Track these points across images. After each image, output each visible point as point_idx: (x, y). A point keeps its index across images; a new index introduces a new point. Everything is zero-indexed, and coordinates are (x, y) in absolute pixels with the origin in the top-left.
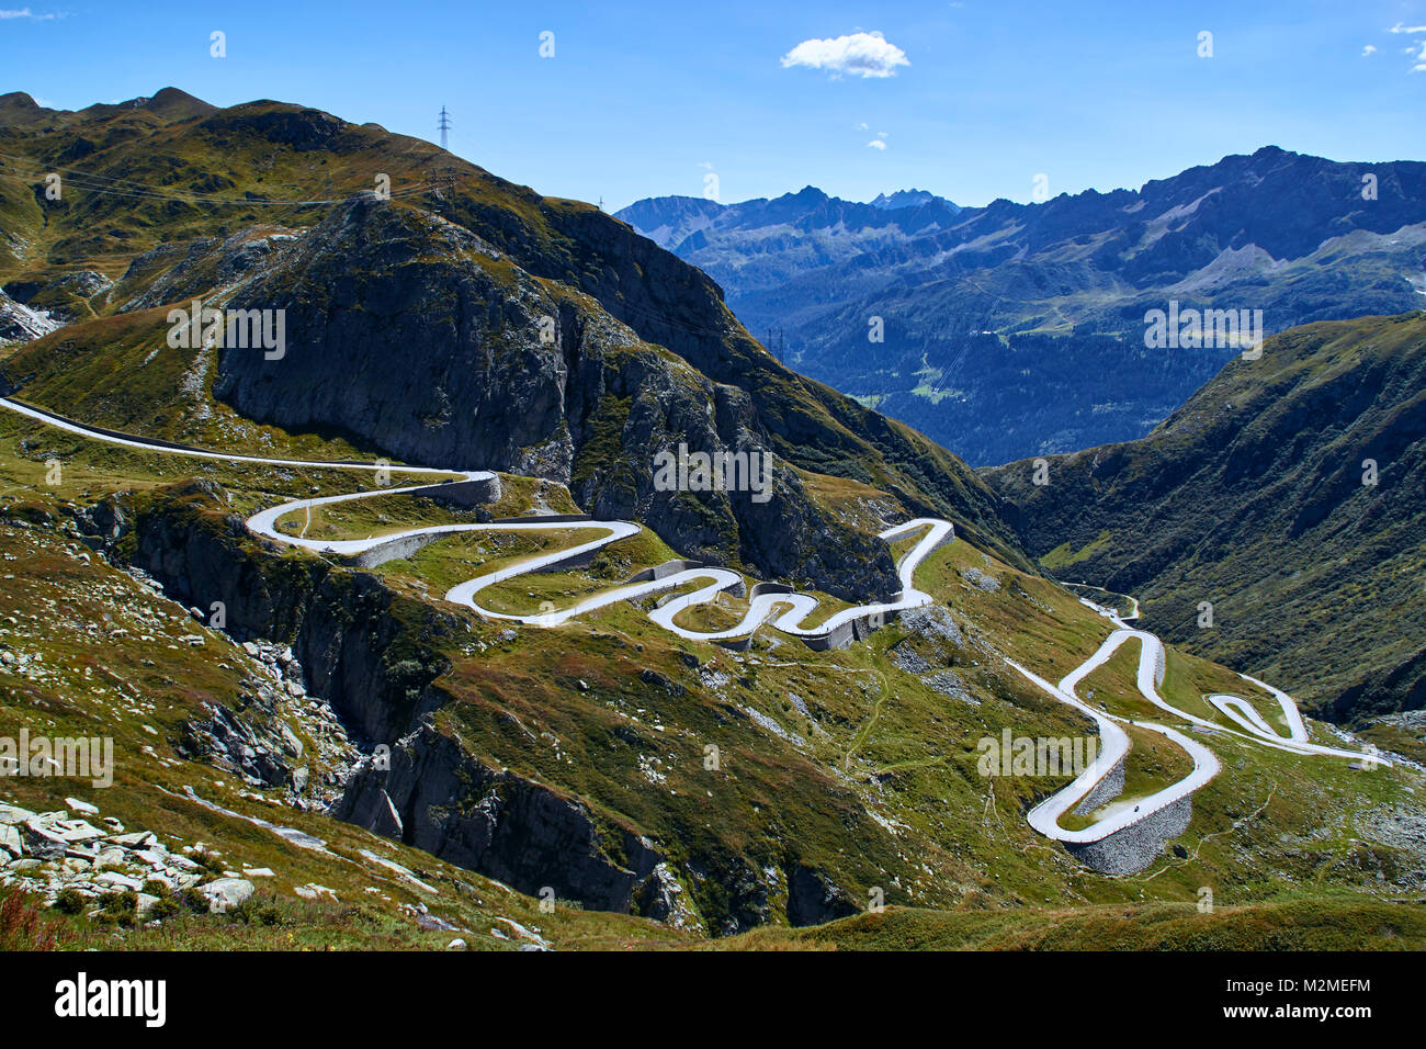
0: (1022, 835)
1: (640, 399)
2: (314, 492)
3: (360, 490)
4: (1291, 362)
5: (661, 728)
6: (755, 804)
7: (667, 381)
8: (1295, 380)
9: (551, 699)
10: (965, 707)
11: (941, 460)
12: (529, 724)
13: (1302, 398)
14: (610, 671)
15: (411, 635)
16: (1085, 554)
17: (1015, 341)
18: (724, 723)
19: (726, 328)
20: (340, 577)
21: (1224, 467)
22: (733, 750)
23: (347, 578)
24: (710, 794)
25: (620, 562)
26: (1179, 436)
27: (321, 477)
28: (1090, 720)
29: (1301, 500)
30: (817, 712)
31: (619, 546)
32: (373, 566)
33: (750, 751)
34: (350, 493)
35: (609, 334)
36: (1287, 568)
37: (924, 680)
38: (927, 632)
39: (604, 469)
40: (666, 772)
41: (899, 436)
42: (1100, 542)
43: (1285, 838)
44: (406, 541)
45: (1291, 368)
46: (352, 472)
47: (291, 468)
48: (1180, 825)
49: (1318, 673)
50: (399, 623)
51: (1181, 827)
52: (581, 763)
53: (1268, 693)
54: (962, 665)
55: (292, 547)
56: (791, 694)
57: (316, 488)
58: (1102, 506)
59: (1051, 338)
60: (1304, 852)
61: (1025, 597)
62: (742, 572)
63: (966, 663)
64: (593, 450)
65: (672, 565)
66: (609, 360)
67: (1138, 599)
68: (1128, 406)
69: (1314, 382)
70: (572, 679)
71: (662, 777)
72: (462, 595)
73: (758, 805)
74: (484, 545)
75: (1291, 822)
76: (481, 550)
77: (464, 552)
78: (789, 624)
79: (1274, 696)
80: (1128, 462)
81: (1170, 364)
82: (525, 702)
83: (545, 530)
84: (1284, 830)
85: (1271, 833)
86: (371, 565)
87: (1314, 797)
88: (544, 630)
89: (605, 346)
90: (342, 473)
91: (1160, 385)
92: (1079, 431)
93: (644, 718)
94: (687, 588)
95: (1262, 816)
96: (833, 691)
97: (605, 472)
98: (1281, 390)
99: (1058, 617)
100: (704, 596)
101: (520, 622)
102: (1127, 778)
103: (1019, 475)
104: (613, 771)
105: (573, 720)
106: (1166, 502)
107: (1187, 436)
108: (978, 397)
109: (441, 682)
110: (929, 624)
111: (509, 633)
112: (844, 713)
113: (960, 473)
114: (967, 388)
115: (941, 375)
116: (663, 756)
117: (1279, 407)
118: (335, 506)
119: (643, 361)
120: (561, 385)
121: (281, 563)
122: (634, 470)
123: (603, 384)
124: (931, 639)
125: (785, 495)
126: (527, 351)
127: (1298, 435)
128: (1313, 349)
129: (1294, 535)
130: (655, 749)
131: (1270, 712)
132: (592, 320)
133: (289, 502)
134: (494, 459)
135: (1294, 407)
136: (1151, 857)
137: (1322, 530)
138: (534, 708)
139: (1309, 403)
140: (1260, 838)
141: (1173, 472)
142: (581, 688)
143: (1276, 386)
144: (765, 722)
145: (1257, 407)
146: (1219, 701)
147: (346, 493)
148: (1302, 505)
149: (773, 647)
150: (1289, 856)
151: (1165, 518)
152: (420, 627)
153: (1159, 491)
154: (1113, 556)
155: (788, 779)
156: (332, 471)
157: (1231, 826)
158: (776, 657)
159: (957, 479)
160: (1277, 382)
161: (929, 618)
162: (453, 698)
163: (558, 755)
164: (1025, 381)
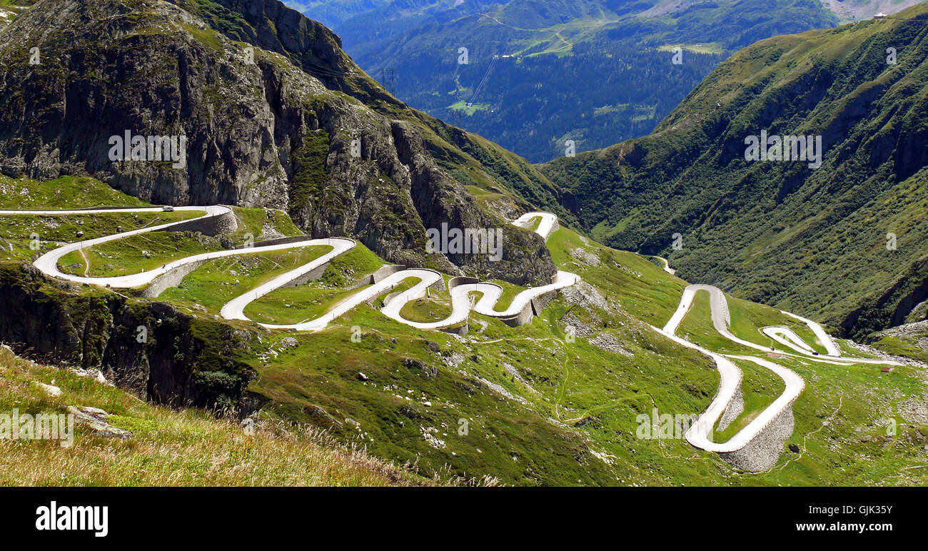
0: (688, 451)
1: (337, 137)
2: (79, 236)
3: (118, 231)
4: (761, 68)
5: (428, 403)
6: (512, 454)
7: (355, 120)
8: (766, 81)
9: (342, 391)
10: (624, 359)
11: (511, 163)
12: (334, 414)
13: (774, 94)
14: (378, 362)
15: (215, 351)
16: (621, 227)
17: (529, 62)
18: (472, 393)
19: (346, 70)
20: (137, 308)
21: (720, 152)
22: (485, 415)
23: (144, 308)
24: (479, 451)
25: (346, 271)
26: (683, 130)
27: (82, 223)
28: (708, 358)
29: (782, 173)
30: (527, 376)
31: (343, 259)
32: (157, 295)
33: (496, 413)
34: (111, 234)
35: (302, 85)
36: (780, 225)
37: (591, 342)
38: (583, 304)
39: (316, 196)
40: (443, 438)
41: (478, 146)
42: (631, 217)
43: (858, 429)
44: (175, 271)
45: (762, 72)
46: (108, 215)
47: (56, 218)
48: (788, 429)
49: (823, 303)
50: (202, 342)
51: (789, 431)
52: (380, 439)
53: (801, 322)
54: (613, 326)
55: (85, 285)
56: (506, 364)
57: (81, 233)
58: (630, 188)
59: (556, 57)
60: (873, 437)
61: (619, 267)
62: (440, 271)
63: (615, 325)
64: (304, 181)
65: (385, 270)
66: (306, 107)
67: (667, 259)
68: (623, 107)
69: (780, 83)
70: (353, 373)
71: (442, 443)
72: (233, 311)
73: (516, 454)
74: (235, 268)
75: (859, 416)
76: (233, 272)
77: (219, 276)
78: (486, 307)
79: (806, 324)
80: (646, 152)
81: (650, 73)
82: (323, 395)
83: (280, 251)
84: (856, 423)
85: (849, 427)
86: (156, 294)
87: (869, 396)
88: (316, 334)
89: (301, 94)
90: (101, 217)
91: (645, 90)
92: (586, 130)
93: (414, 397)
94: (401, 288)
95: (840, 414)
96: (532, 357)
97: (317, 198)
98: (756, 90)
99: (645, 280)
100: (416, 293)
101: (294, 330)
102: (745, 399)
103: (562, 170)
104: (405, 442)
105: (364, 406)
106: (677, 182)
107: (689, 130)
108: (503, 108)
109: (253, 386)
110: (584, 297)
111: (291, 340)
112: (546, 375)
113: (527, 172)
114: (492, 102)
115: (471, 94)
116: (438, 426)
117: (757, 103)
118: (103, 246)
119: (334, 106)
120: (271, 130)
121: (80, 301)
122: (340, 195)
123: (304, 125)
124: (588, 308)
125: (462, 206)
126: (241, 103)
127: (773, 123)
128: (775, 57)
129: (779, 200)
130: (430, 420)
131: (809, 337)
132: (287, 74)
133: (59, 247)
134: (225, 196)
135: (768, 103)
136: (777, 456)
137: (801, 194)
138: (333, 400)
139: (778, 99)
140: (842, 431)
141: (682, 158)
142: (361, 378)
143: (752, 87)
144: (498, 388)
145: (740, 103)
146: (771, 331)
147: (107, 235)
148: (783, 177)
149: (483, 328)
150: (864, 442)
151: (680, 194)
152: (222, 342)
153: (670, 175)
154: (643, 226)
155: (531, 432)
156: (92, 216)
157: (821, 424)
158: (488, 336)
159: (525, 177)
160: (752, 84)
161: (583, 293)
162: (268, 400)
163: (362, 435)
164: (539, 93)
